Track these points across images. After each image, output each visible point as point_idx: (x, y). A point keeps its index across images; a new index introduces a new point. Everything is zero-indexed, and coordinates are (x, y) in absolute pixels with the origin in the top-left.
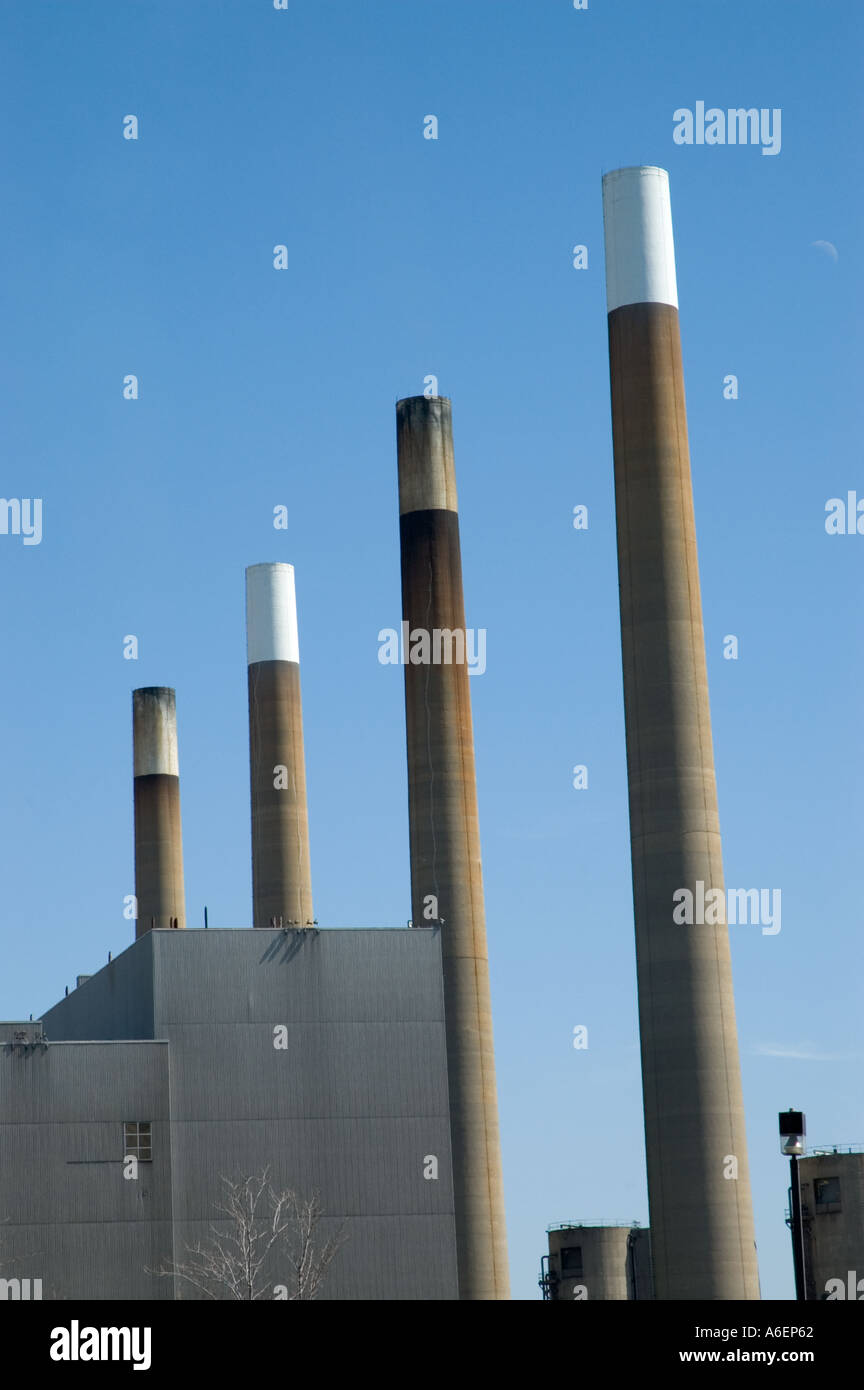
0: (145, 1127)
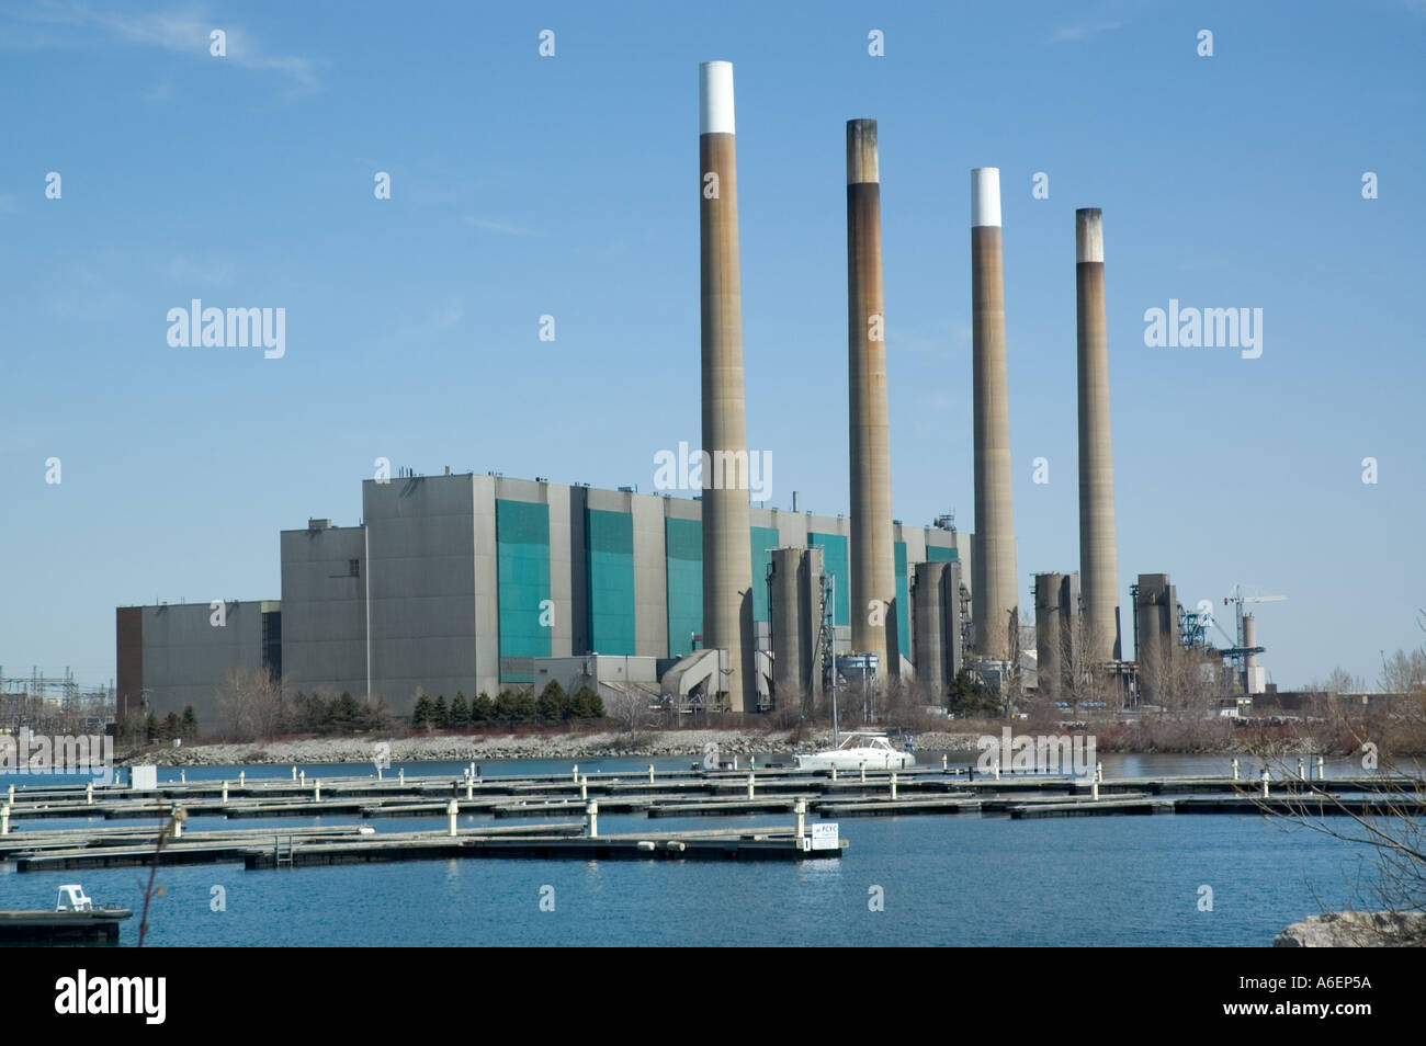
0: (357, 562)
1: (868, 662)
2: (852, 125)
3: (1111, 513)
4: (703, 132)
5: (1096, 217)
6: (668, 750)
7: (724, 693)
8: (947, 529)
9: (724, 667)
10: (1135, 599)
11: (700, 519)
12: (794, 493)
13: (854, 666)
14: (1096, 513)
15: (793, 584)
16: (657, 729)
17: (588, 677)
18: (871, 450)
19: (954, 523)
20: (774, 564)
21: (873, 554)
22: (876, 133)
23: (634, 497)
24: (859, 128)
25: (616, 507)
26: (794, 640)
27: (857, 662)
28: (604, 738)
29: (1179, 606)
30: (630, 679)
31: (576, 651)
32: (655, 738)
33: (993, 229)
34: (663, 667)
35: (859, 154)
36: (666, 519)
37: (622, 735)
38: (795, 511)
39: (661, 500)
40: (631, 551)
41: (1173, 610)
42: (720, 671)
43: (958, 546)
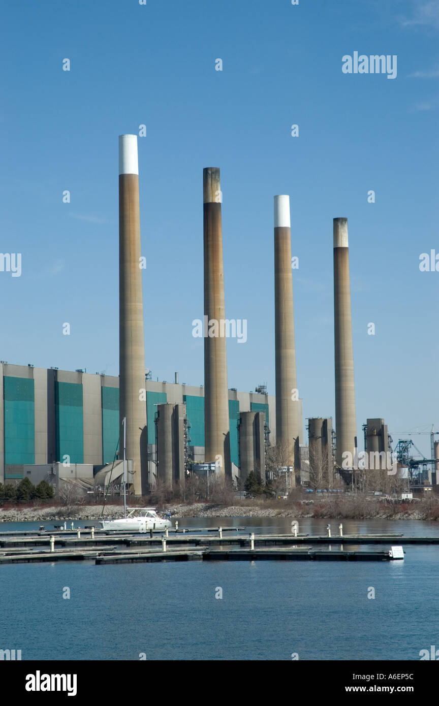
1: (210, 467)
2: (206, 171)
3: (352, 385)
4: (121, 174)
5: (344, 223)
6: (87, 517)
7: (130, 485)
8: (263, 394)
9: (130, 470)
10: (365, 433)
11: (118, 387)
12: (176, 373)
13: (202, 469)
14: (343, 385)
15: (169, 423)
16: (82, 505)
17: (53, 476)
18: (216, 349)
19: (267, 390)
20: (158, 412)
21: (217, 407)
22: (219, 176)
23: (84, 375)
24: (210, 172)
25: (73, 380)
26: (170, 455)
27: (204, 467)
28: (52, 510)
29: (389, 436)
30: (78, 476)
31: (50, 461)
32: (81, 510)
33: (286, 228)
34: (96, 470)
35: (209, 187)
36: (102, 387)
37: (62, 508)
38: (176, 383)
39: (100, 376)
40: (81, 405)
41: (386, 438)
42: (128, 472)
43: (269, 403)
